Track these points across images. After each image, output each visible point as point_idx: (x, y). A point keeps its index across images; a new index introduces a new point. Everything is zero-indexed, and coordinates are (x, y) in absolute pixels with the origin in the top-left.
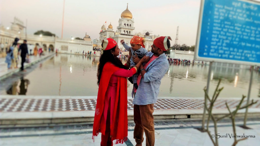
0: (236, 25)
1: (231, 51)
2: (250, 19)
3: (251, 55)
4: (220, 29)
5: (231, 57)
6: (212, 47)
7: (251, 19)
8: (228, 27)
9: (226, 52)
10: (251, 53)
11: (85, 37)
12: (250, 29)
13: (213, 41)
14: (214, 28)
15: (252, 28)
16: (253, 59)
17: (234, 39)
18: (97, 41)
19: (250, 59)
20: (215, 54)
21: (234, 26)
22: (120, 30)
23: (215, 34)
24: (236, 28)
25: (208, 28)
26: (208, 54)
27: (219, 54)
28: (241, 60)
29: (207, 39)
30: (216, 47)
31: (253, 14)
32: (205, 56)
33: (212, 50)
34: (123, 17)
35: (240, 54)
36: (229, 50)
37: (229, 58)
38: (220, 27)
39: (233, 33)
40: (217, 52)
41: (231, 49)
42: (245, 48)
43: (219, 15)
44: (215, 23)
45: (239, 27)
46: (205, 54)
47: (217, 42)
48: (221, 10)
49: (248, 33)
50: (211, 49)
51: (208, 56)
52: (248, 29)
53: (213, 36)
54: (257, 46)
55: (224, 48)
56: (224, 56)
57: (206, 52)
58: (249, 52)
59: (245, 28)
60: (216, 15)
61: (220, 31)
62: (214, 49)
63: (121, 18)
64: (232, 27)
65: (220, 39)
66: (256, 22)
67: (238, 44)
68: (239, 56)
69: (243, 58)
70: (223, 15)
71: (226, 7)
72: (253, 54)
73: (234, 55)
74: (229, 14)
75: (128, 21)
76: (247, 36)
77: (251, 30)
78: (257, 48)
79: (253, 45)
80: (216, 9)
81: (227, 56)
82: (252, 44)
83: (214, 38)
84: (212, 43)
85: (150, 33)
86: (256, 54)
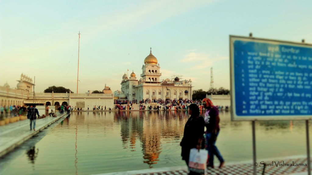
0: (276, 73)
1: (276, 105)
2: (292, 63)
3: (302, 107)
4: (258, 80)
5: (277, 112)
6: (252, 102)
7: (294, 63)
8: (267, 76)
9: (270, 107)
10: (302, 105)
11: (104, 89)
12: (295, 76)
13: (252, 96)
14: (250, 80)
15: (297, 74)
16: (306, 112)
17: (277, 90)
18: (118, 93)
19: (302, 112)
20: (257, 111)
21: (275, 75)
22: (144, 77)
23: (252, 87)
24: (277, 77)
25: (243, 80)
26: (248, 111)
27: (262, 110)
28: (290, 114)
29: (244, 93)
30: (257, 102)
31: (295, 58)
32: (245, 115)
33: (252, 107)
34: (147, 63)
35: (288, 107)
36: (273, 104)
37: (274, 114)
38: (258, 78)
39: (275, 83)
40: (258, 107)
41: (276, 103)
42: (293, 99)
43: (254, 65)
44: (251, 73)
45: (281, 75)
46: (244, 112)
47: (257, 96)
48: (255, 58)
49: (293, 80)
50: (251, 105)
51: (249, 114)
52: (292, 76)
53: (251, 89)
54: (308, 95)
55: (267, 103)
56: (268, 112)
57: (245, 109)
58: (299, 103)
59: (289, 75)
60: (250, 64)
61: (258, 83)
62: (254, 104)
63: (144, 64)
64: (273, 77)
65: (260, 92)
66: (300, 66)
67: (283, 95)
68: (287, 109)
69: (293, 112)
70: (259, 63)
71: (261, 54)
72: (304, 106)
73: (281, 110)
74: (265, 61)
75: (153, 66)
76: (293, 84)
77: (297, 77)
78: (308, 98)
79: (303, 95)
80: (249, 58)
81: (272, 111)
82: (300, 93)
83: (253, 91)
84: (251, 98)
85: (179, 78)
86: (308, 105)
